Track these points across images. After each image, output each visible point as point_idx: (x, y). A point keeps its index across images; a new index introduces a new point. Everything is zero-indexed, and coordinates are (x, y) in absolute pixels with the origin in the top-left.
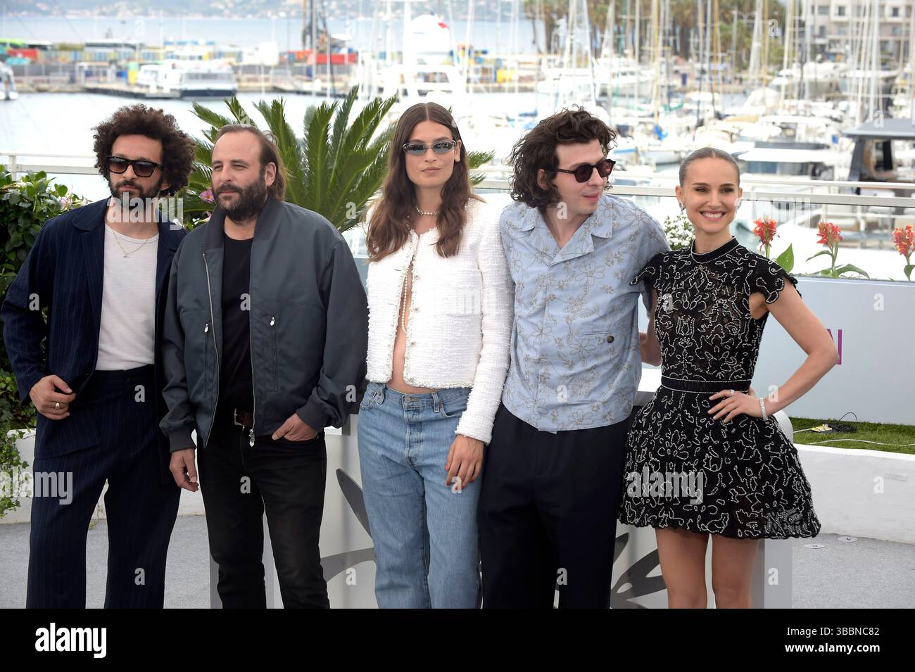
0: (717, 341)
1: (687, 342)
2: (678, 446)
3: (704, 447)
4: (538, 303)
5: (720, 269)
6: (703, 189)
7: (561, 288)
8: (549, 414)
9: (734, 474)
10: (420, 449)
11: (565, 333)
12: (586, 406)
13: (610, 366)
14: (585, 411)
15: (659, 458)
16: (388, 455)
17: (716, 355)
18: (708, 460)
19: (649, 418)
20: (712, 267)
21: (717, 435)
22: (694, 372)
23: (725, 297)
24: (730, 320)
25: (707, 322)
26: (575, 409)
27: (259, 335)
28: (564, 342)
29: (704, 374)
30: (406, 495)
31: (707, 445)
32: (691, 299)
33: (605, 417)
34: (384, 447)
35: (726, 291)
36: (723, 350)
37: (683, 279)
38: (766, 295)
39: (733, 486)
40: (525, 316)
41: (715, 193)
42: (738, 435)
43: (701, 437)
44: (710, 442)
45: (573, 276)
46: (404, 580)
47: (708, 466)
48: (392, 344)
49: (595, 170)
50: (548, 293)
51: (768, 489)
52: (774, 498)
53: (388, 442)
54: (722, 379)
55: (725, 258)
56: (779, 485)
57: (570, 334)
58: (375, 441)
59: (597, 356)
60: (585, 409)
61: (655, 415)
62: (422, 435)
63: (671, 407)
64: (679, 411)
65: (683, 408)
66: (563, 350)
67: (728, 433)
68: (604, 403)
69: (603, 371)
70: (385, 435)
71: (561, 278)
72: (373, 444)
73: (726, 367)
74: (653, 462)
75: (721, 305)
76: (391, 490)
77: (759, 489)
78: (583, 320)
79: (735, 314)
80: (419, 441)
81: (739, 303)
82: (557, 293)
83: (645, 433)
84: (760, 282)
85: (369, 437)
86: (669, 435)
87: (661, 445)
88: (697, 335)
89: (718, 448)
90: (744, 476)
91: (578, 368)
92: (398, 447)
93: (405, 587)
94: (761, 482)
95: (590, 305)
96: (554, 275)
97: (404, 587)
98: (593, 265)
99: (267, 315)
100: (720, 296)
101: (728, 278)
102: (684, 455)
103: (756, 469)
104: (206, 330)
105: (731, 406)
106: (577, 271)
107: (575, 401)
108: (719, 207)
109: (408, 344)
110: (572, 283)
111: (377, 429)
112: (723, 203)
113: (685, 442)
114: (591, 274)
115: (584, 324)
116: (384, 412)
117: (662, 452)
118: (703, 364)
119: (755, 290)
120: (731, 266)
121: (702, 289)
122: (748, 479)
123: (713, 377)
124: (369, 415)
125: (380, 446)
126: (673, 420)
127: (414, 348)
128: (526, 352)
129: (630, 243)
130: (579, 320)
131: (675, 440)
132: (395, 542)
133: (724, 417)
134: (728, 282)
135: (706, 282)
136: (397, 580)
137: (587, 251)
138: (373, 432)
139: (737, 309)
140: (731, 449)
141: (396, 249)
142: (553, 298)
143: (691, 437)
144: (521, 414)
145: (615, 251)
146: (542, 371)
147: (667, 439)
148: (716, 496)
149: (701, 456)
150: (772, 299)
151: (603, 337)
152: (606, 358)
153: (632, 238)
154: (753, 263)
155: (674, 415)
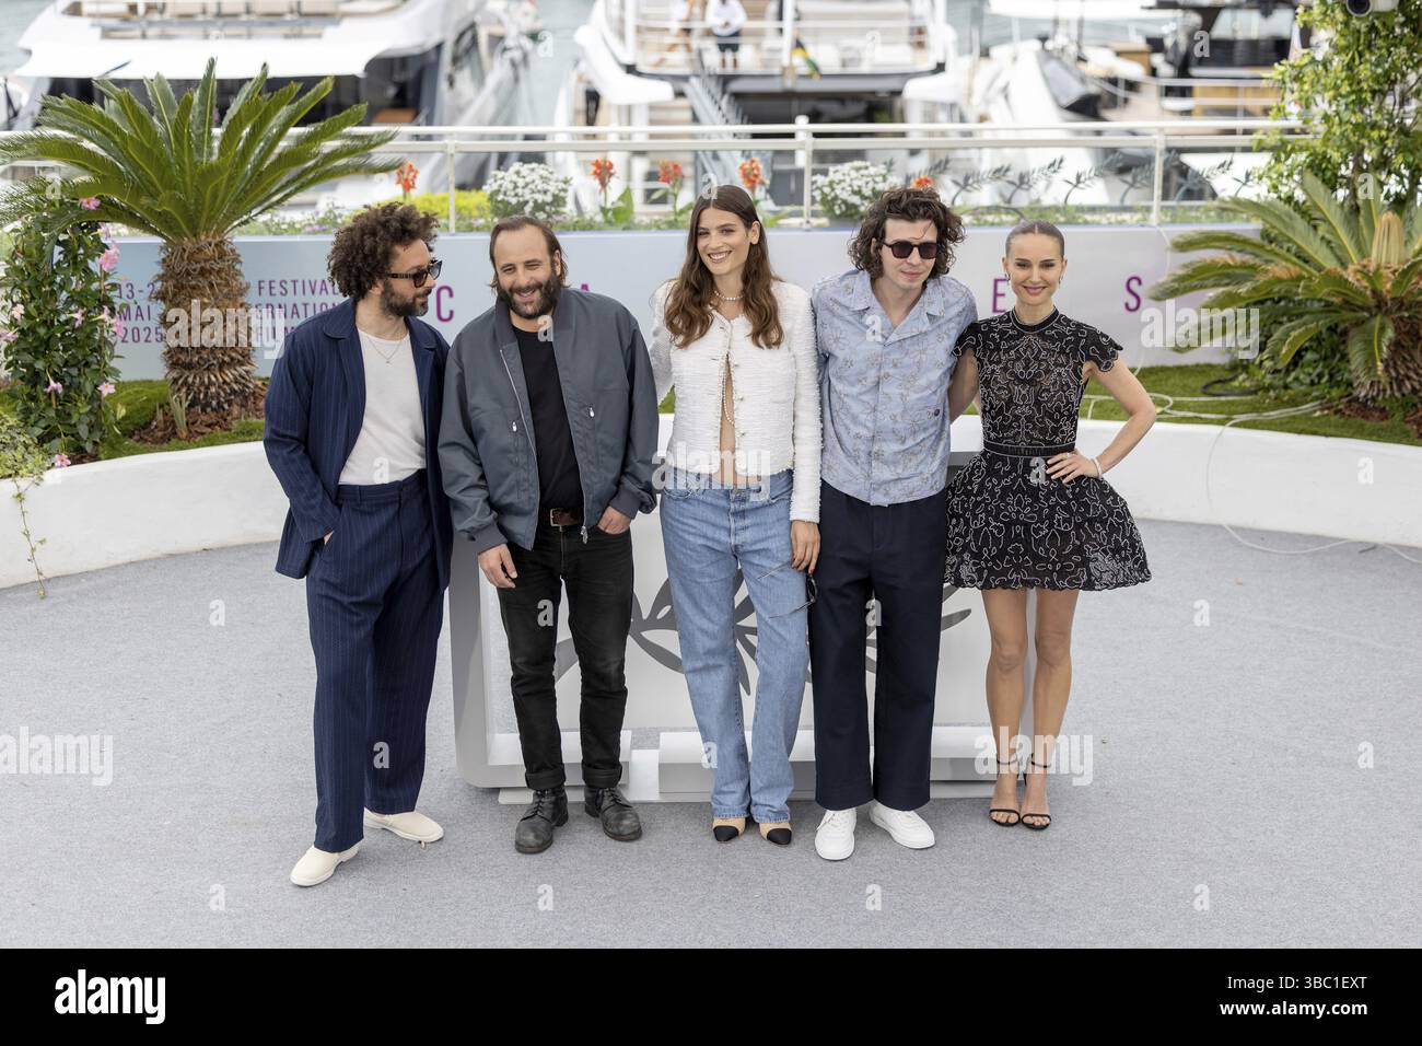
0: (1058, 409)
1: (1026, 410)
2: (1024, 509)
3: (1052, 508)
4: (869, 380)
5: (1052, 339)
6: (1023, 264)
7: (895, 366)
8: (881, 490)
9: (1085, 530)
10: (746, 537)
11: (900, 410)
12: (915, 479)
13: (933, 437)
14: (916, 484)
15: (1001, 522)
16: (710, 544)
17: (1057, 422)
18: (1059, 520)
19: (982, 485)
20: (1042, 335)
21: (1063, 496)
22: (1032, 438)
23: (1062, 365)
24: (1069, 387)
25: (1048, 391)
26: (906, 482)
27: (579, 428)
28: (899, 419)
29: (1044, 440)
30: (722, 580)
31: (1055, 506)
32: (1027, 367)
33: (932, 487)
34: (705, 537)
35: (1062, 359)
36: (1062, 415)
37: (1010, 348)
38: (1099, 364)
39: (1087, 542)
40: (855, 394)
41: (1036, 269)
42: (1082, 494)
43: (1047, 499)
44: (1057, 503)
45: (907, 354)
46: (719, 660)
47: (1059, 525)
48: (718, 434)
49: (916, 250)
50: (882, 372)
51: (1116, 541)
52: (1122, 549)
53: (710, 531)
54: (1060, 443)
55: (1053, 328)
56: (1124, 537)
57: (905, 411)
58: (694, 531)
59: (925, 429)
60: (916, 482)
61: (990, 481)
62: (747, 522)
63: (1010, 473)
64: (1019, 476)
65: (1023, 473)
66: (897, 426)
67: (1073, 493)
68: (932, 475)
69: (928, 443)
70: (704, 525)
71: (896, 356)
72: (690, 533)
73: (1063, 432)
74: (995, 527)
75: (1059, 374)
76: (710, 577)
77: (1109, 542)
78: (917, 396)
79: (1072, 381)
80: (746, 528)
81: (1075, 371)
82: (892, 371)
83: (979, 499)
84: (1094, 352)
85: (686, 528)
86: (1010, 499)
87: (1002, 510)
88: (1038, 403)
89: (1067, 508)
90: (1094, 532)
91: (910, 443)
92: (722, 536)
93: (720, 666)
94: (1109, 535)
95: (923, 382)
96: (888, 354)
97: (717, 667)
98: (925, 343)
99: (585, 406)
100: (1056, 365)
101: (1061, 348)
102: (1032, 518)
103: (1104, 523)
104: (515, 429)
105: (1070, 469)
106: (911, 349)
107: (906, 474)
108: (1039, 283)
109: (737, 435)
110: (907, 360)
111: (695, 519)
112: (1042, 278)
113: (1030, 505)
114: (923, 352)
115: (919, 399)
116: (703, 502)
117: (1005, 516)
118: (1043, 431)
119: (1089, 358)
120: (1061, 336)
121: (1036, 358)
122: (1099, 533)
123: (1052, 443)
124: (685, 505)
125: (700, 536)
126: (1014, 484)
127: (744, 438)
128: (855, 430)
129: (958, 319)
130: (913, 396)
131: (1019, 503)
132: (711, 625)
133: (1064, 477)
134: (1062, 351)
135: (1040, 352)
136: (711, 662)
137: (924, 329)
138: (691, 522)
139: (1074, 377)
140: (1079, 508)
141: (702, 334)
142: (887, 375)
143: (1037, 499)
144: (849, 490)
145: (944, 328)
146: (876, 448)
147: (1009, 504)
148: (1071, 553)
149: (1051, 517)
150: (1106, 367)
151: (933, 411)
152: (932, 430)
153: (959, 315)
154: (1082, 333)
155: (1014, 481)
